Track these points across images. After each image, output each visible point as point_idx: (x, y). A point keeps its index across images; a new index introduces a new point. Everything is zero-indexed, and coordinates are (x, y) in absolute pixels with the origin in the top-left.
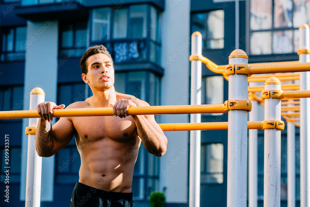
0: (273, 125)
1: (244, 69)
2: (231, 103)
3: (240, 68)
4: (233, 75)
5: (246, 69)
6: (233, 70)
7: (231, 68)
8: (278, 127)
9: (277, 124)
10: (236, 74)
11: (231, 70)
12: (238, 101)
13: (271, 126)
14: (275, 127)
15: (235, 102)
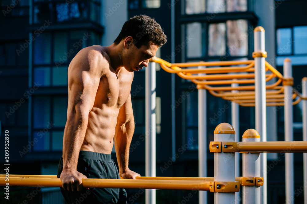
0: (253, 182)
1: (232, 148)
2: (218, 185)
3: (227, 146)
4: (220, 154)
5: (234, 148)
6: (220, 148)
7: (217, 146)
8: (258, 184)
9: (257, 181)
10: (222, 152)
11: (218, 148)
12: (226, 183)
13: (251, 184)
14: (254, 185)
15: (223, 184)
